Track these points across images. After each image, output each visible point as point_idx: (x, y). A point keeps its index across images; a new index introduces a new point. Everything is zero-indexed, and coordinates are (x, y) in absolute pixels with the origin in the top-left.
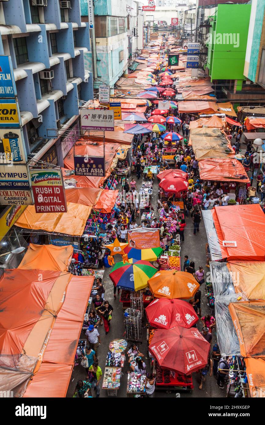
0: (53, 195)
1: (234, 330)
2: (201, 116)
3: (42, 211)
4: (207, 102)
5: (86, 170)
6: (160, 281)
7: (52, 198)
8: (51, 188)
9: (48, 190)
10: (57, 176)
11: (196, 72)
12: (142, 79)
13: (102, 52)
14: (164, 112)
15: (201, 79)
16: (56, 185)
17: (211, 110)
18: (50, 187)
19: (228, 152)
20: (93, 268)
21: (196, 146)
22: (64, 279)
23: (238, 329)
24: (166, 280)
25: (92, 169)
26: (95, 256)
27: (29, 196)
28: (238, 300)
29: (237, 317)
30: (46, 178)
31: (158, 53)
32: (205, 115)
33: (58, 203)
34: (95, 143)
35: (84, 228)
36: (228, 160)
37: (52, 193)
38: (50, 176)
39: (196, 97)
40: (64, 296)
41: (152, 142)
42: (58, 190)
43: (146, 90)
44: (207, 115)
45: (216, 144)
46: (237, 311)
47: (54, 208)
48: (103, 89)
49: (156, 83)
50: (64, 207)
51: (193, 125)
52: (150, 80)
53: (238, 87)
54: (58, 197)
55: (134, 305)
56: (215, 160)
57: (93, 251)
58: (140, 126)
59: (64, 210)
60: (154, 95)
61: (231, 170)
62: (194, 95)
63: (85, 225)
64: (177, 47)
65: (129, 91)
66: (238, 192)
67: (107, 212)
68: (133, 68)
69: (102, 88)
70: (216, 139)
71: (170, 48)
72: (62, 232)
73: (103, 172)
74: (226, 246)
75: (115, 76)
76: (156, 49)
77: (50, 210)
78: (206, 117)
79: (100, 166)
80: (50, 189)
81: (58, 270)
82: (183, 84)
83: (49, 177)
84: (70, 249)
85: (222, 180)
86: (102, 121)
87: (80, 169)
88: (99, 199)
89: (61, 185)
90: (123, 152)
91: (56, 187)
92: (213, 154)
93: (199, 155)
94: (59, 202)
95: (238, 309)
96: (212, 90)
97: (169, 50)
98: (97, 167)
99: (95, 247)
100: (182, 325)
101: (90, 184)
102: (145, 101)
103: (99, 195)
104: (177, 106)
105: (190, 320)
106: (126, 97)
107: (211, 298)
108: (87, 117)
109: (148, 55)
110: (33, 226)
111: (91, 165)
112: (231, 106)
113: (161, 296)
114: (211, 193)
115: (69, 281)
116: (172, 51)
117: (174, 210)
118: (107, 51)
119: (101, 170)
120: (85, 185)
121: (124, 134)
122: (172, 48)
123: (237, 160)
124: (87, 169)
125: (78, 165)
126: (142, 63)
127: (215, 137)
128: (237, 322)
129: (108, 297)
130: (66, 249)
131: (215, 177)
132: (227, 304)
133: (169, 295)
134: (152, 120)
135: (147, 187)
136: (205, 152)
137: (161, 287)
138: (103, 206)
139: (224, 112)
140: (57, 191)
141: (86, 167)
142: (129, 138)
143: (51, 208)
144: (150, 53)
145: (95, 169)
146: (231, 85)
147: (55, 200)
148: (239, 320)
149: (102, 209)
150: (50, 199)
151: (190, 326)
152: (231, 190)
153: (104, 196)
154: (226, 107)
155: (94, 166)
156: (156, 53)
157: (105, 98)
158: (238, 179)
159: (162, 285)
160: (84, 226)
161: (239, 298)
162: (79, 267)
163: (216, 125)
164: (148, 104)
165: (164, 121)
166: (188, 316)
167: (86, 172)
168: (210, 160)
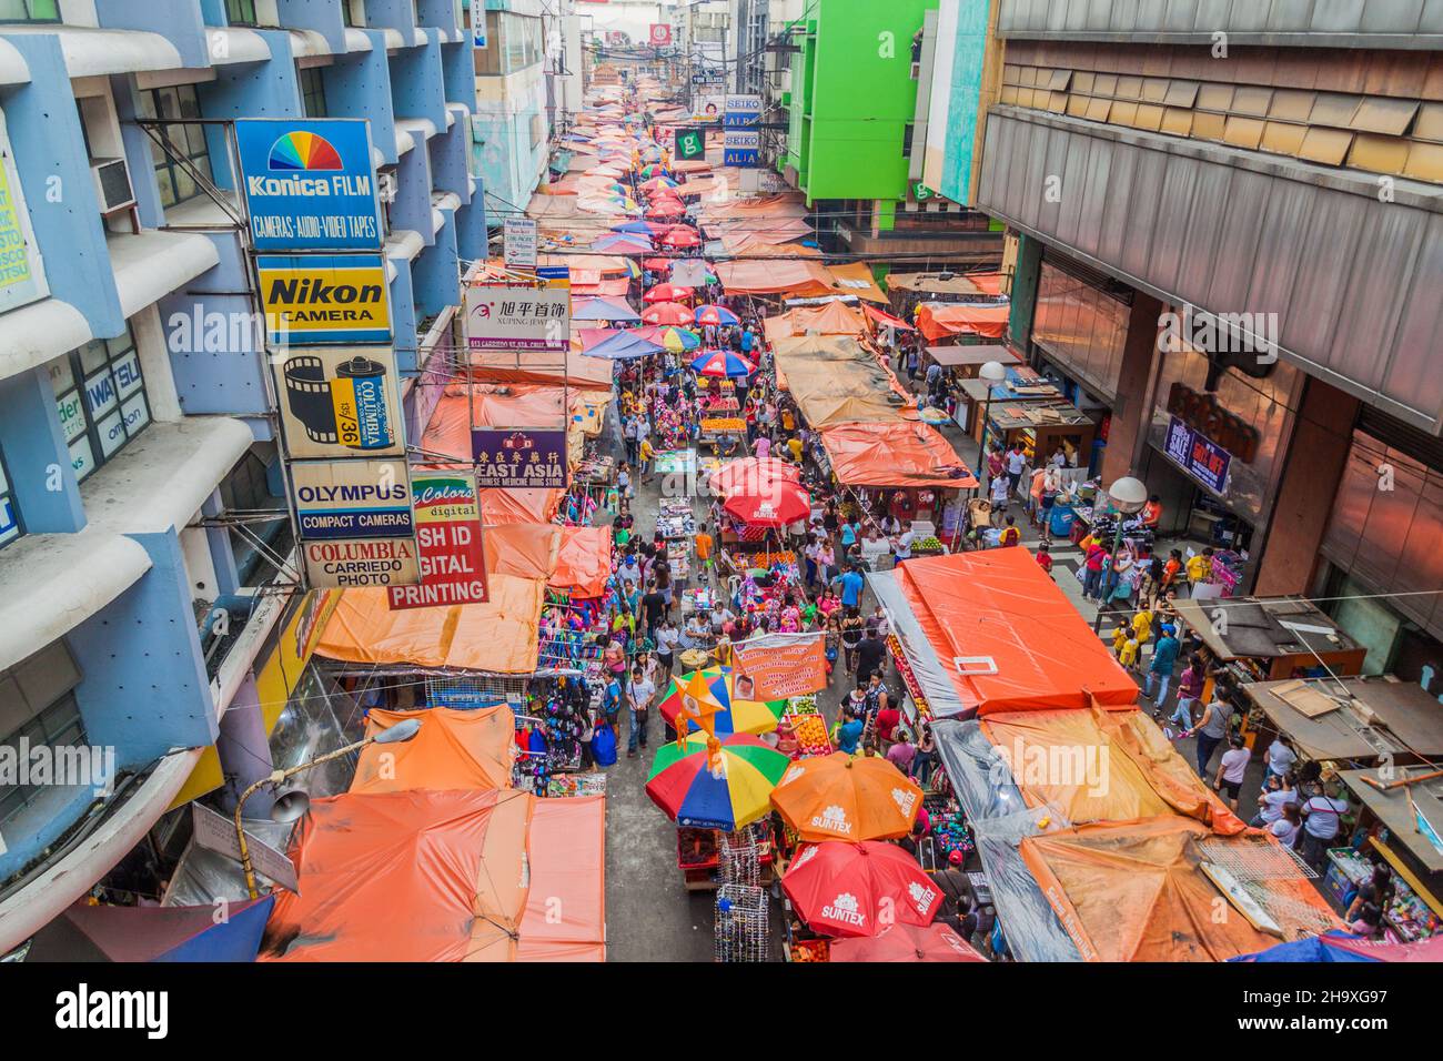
0: (449, 549)
1: (1052, 919)
2: (789, 302)
3: (409, 602)
4: (801, 263)
5: (509, 469)
6: (811, 793)
7: (442, 559)
8: (442, 530)
9: (431, 536)
10: (462, 492)
11: (754, 179)
12: (596, 197)
13: (488, 118)
14: (683, 293)
15: (767, 197)
16: (458, 518)
17: (816, 286)
18: (438, 525)
19: (896, 403)
20: (568, 772)
21: (801, 390)
22: (513, 810)
23: (1066, 914)
24: (830, 788)
25: (529, 467)
26: (575, 732)
27: (408, 556)
28: (1041, 828)
29: (1054, 878)
30: (427, 498)
31: (621, 126)
32: (802, 301)
33: (463, 573)
34: (503, 388)
35: (535, 647)
36: (902, 427)
37: (444, 543)
38: (439, 493)
39: (765, 250)
40: (525, 866)
41: (666, 380)
42: (464, 534)
43: (618, 230)
44: (807, 301)
45: (858, 380)
46: (1050, 860)
47: (448, 590)
48: (517, 228)
49: (639, 211)
50: (480, 585)
51: (777, 329)
52: (620, 202)
53: (883, 220)
54: (463, 557)
55: (734, 871)
56: (866, 427)
57: (570, 718)
58: (629, 337)
59: (481, 595)
60: (643, 244)
61: (920, 453)
62: (760, 245)
63: (537, 637)
64: (670, 107)
65: (567, 233)
66: (942, 516)
67: (591, 595)
68: (560, 166)
69: (515, 224)
70: (851, 367)
71: (652, 111)
72: (471, 666)
73: (561, 475)
74: (968, 672)
75: (524, 189)
76: (612, 112)
77: (436, 600)
78: (811, 306)
79: (553, 456)
80: (438, 533)
81: (486, 785)
82: (718, 213)
83: (439, 495)
84: (505, 715)
85: (902, 484)
86: (533, 322)
87: (491, 466)
88: (560, 559)
89: (475, 517)
90: (591, 414)
91: (457, 524)
92: (857, 410)
93: (816, 415)
94: (466, 570)
95: (1053, 855)
96: (810, 230)
97: (651, 117)
98: (544, 461)
99: (575, 706)
100: (907, 918)
101: (517, 512)
102: (620, 263)
103: (556, 544)
104: (716, 274)
105: (923, 902)
106: (561, 250)
107: (940, 830)
108: (487, 311)
109: (593, 129)
110: (376, 653)
111: (526, 454)
112: (868, 273)
113: (821, 839)
114: (866, 523)
115: (529, 816)
116: (658, 117)
117: (784, 578)
118: (504, 114)
119: (558, 467)
120: (504, 517)
121: (587, 360)
122: (658, 111)
123: (929, 424)
124: (513, 467)
125: (484, 456)
126: (580, 153)
127: (850, 363)
128: (1056, 892)
129: (629, 857)
130: (493, 716)
131: (879, 475)
132: (1015, 841)
133: (847, 830)
134: (654, 318)
135: (676, 516)
136: (835, 406)
137: (817, 810)
138: (575, 576)
139: (852, 290)
140: (461, 538)
141: (509, 460)
142: (604, 372)
143: (440, 591)
144: (597, 125)
145: (537, 467)
146: (859, 214)
147: (454, 565)
148: (1063, 885)
149: (575, 586)
150: (438, 563)
151: (930, 918)
152: (920, 512)
153: (571, 548)
154: (852, 278)
155: (535, 457)
156: (612, 122)
157: (523, 255)
158: (945, 478)
159: (820, 803)
160: (536, 642)
161: (1044, 823)
162: (541, 772)
163: (843, 329)
164: (629, 270)
165: (689, 318)
166: (916, 890)
167: (509, 476)
168: (854, 429)
